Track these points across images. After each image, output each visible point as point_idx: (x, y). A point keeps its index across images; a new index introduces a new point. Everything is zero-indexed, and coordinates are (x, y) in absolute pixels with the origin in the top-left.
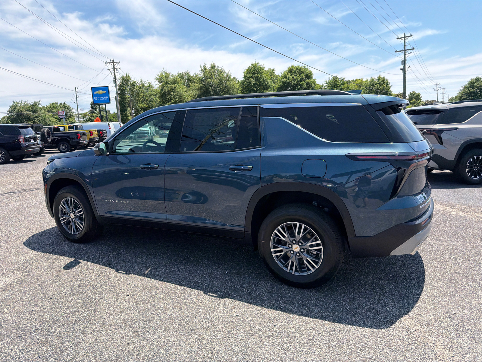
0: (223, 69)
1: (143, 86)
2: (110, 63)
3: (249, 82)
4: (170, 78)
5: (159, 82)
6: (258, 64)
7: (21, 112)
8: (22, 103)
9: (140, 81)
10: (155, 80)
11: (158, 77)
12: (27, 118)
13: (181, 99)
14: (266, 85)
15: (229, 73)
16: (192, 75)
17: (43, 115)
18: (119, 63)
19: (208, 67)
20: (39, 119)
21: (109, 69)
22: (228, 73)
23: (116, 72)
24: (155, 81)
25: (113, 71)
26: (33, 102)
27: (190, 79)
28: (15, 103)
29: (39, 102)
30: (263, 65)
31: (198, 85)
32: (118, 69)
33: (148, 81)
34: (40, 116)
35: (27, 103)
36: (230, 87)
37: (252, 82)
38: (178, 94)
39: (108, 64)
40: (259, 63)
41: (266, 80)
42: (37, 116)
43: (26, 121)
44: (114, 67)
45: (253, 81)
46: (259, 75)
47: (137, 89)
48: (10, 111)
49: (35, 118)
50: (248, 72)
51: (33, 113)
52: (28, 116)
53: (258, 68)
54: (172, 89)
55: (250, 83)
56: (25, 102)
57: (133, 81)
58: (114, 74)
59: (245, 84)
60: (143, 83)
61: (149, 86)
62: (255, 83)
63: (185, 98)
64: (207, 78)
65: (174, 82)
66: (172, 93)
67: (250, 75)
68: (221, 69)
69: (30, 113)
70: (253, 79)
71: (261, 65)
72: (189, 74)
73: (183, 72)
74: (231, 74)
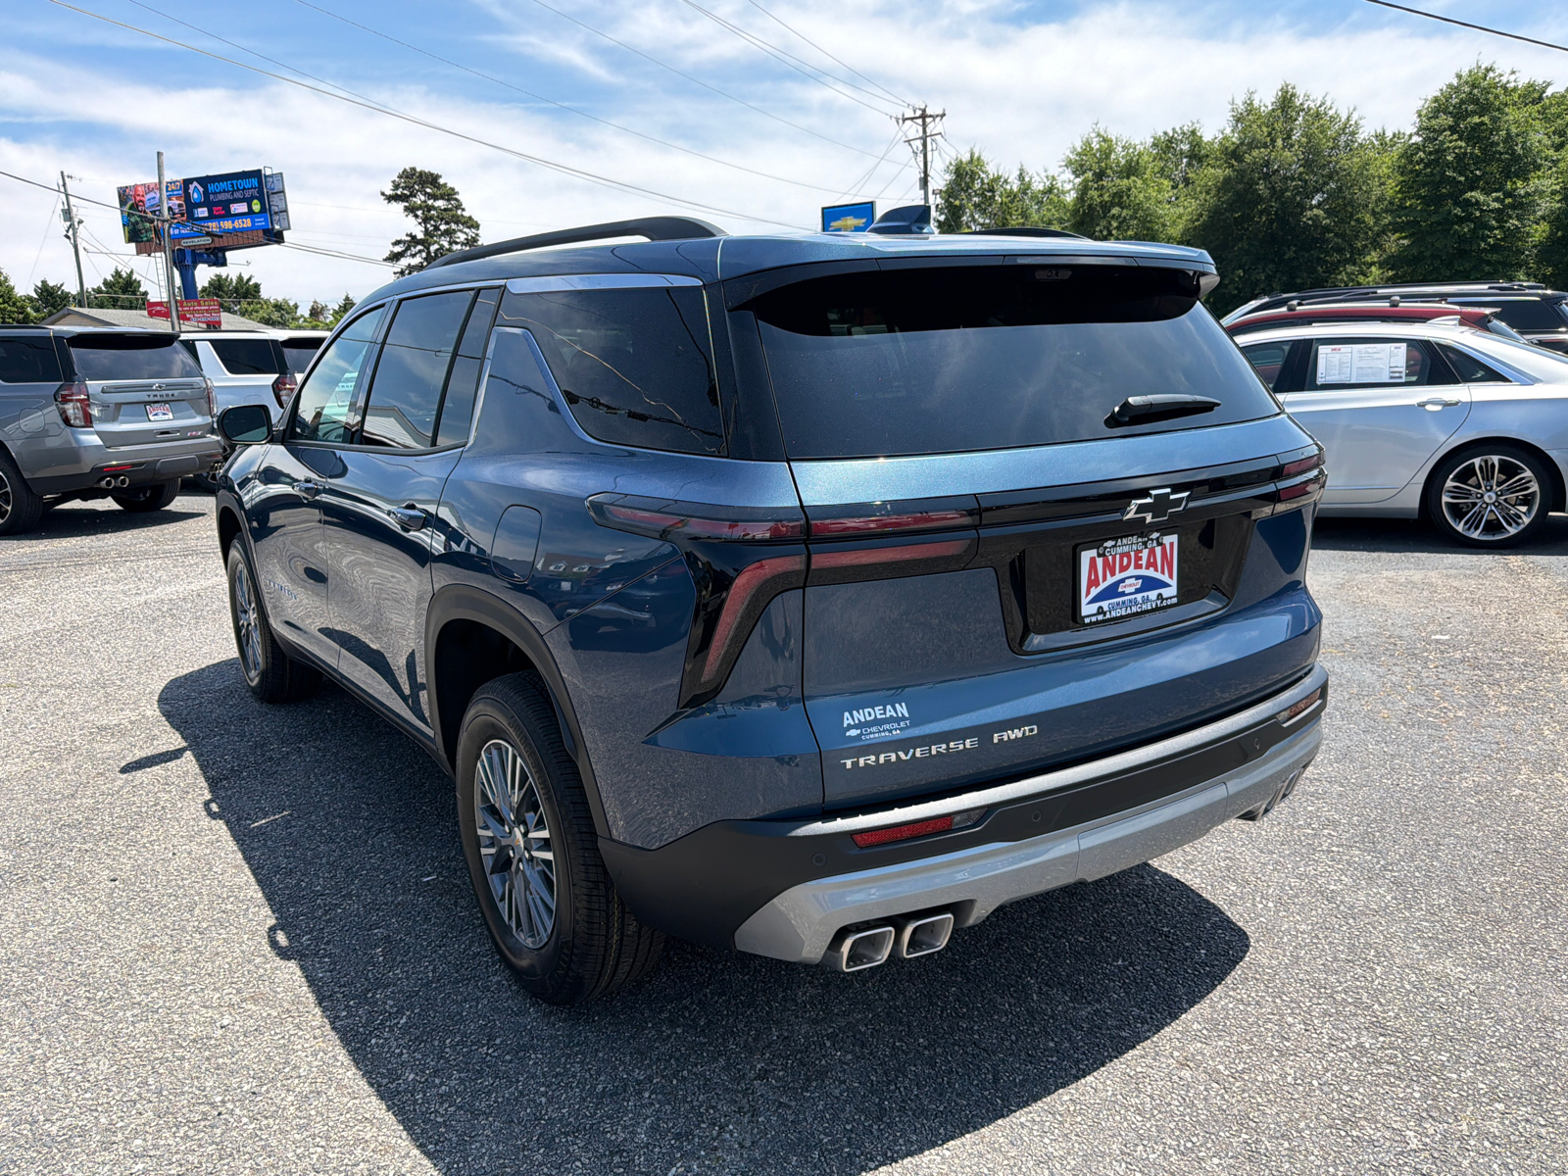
0: (1328, 104)
1: (1025, 188)
2: (912, 119)
3: (1437, 151)
4: (1119, 156)
5: (1074, 172)
6: (1488, 70)
9: (1018, 173)
10: (1060, 166)
11: (1072, 156)
13: (1148, 229)
14: (1516, 158)
15: (1355, 117)
16: (1207, 137)
18: (943, 115)
19: (1266, 100)
21: (909, 141)
22: (1348, 119)
23: (929, 148)
24: (1061, 170)
25: (921, 148)
27: (1197, 154)
30: (1513, 72)
31: (1215, 173)
32: (938, 137)
33: (1046, 171)
36: (1349, 174)
37: (1449, 148)
38: (1136, 212)
39: (908, 122)
40: (1495, 66)
41: (1517, 135)
44: (924, 131)
45: (1454, 144)
46: (1486, 119)
47: (1001, 203)
50: (1439, 107)
53: (1486, 91)
54: (1119, 195)
55: (1440, 152)
57: (991, 177)
58: (922, 156)
59: (1416, 158)
60: (1027, 179)
61: (1050, 190)
62: (1465, 154)
63: (1164, 225)
64: (1253, 145)
65: (1131, 169)
66: (1115, 211)
67: (1446, 120)
68: (1320, 106)
70: (1455, 137)
71: (1501, 75)
72: (1199, 134)
73: (1174, 129)
74: (1361, 122)
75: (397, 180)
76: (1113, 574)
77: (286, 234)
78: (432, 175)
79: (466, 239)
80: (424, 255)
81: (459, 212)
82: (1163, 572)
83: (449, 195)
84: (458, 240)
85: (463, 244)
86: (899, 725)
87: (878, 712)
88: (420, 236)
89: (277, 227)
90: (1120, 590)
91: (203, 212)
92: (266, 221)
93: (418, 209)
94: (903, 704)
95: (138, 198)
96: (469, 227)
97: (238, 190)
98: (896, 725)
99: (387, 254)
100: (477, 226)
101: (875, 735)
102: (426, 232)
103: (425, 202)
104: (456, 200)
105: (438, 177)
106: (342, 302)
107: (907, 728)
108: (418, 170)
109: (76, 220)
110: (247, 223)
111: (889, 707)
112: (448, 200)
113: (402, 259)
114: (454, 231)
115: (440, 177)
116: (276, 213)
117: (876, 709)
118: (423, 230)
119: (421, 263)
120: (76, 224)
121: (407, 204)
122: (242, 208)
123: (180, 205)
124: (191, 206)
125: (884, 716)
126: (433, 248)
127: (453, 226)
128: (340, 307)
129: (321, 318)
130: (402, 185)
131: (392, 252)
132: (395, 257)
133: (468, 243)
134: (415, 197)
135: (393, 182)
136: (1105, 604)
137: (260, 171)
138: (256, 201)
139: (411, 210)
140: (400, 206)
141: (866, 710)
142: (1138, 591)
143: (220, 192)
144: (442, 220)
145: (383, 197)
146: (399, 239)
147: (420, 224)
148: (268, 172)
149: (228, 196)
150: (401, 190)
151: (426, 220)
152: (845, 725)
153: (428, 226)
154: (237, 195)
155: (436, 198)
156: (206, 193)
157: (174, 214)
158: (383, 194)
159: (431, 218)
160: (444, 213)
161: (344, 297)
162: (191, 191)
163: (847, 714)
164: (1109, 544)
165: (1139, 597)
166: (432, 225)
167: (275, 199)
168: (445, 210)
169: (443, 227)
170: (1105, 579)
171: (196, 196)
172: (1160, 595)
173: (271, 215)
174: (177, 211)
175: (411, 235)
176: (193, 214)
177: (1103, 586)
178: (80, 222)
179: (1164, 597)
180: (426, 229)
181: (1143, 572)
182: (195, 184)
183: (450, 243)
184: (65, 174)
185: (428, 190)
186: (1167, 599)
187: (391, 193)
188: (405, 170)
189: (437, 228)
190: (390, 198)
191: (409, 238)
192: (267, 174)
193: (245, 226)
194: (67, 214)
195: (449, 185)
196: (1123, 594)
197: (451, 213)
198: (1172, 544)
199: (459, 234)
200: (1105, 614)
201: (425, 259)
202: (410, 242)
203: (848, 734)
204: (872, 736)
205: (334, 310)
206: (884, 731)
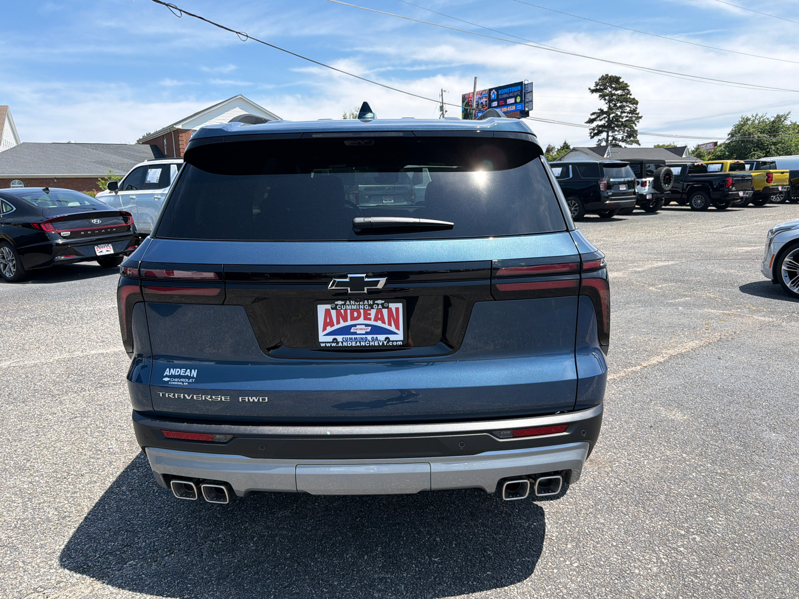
7: (750, 134)
8: (755, 118)
12: (757, 146)
17: (786, 139)
20: (777, 146)
26: (775, 116)
28: (744, 119)
29: (787, 115)
34: (781, 142)
35: (764, 118)
42: (775, 142)
43: (754, 151)
48: (732, 135)
49: (771, 145)
51: (770, 136)
52: (760, 143)
56: (762, 117)
69: (765, 137)
75: (598, 81)
76: (345, 320)
77: (530, 112)
78: (616, 77)
79: (630, 110)
80: (606, 119)
81: (628, 96)
82: (390, 324)
83: (624, 87)
84: (626, 111)
85: (628, 113)
86: (189, 380)
87: (182, 372)
88: (606, 109)
89: (527, 109)
90: (352, 331)
91: (495, 104)
92: (522, 106)
93: (606, 96)
94: (196, 370)
95: (469, 99)
96: (632, 104)
97: (512, 92)
98: (187, 380)
99: (587, 120)
100: (637, 103)
101: (176, 382)
102: (610, 108)
103: (611, 92)
104: (628, 90)
105: (620, 78)
106: (562, 145)
107: (192, 383)
108: (609, 75)
109: (445, 111)
110: (514, 108)
111: (189, 370)
112: (624, 90)
113: (595, 122)
114: (624, 106)
115: (621, 78)
116: (527, 102)
117: (182, 370)
118: (608, 106)
119: (605, 124)
120: (444, 112)
121: (601, 94)
122: (512, 101)
123: (486, 101)
124: (491, 101)
125: (184, 374)
126: (611, 116)
127: (624, 104)
128: (561, 147)
129: (551, 153)
130: (600, 84)
131: (590, 118)
132: (591, 121)
133: (631, 112)
134: (606, 89)
135: (596, 82)
136: (339, 338)
137: (522, 82)
138: (518, 97)
139: (603, 97)
140: (597, 95)
141: (177, 370)
142: (367, 333)
143: (504, 94)
144: (618, 101)
145: (590, 91)
146: (594, 112)
147: (607, 103)
148: (526, 82)
149: (507, 95)
150: (599, 86)
151: (610, 101)
152: (165, 375)
153: (611, 104)
154: (511, 95)
155: (616, 89)
156: (498, 95)
157: (483, 105)
158: (590, 89)
159: (612, 100)
160: (620, 97)
161: (564, 143)
162: (491, 94)
163: (168, 369)
164: (340, 302)
165: (369, 337)
166: (613, 104)
167: (528, 96)
168: (621, 95)
169: (618, 105)
170: (338, 323)
171: (493, 96)
172: (387, 338)
173: (524, 103)
174: (484, 104)
175: (600, 110)
176: (491, 105)
177: (336, 327)
178: (446, 111)
179: (391, 340)
180: (610, 106)
181: (372, 322)
182: (494, 90)
183: (622, 113)
184: (443, 90)
185: (613, 86)
186: (393, 341)
187: (594, 88)
188: (603, 76)
189: (615, 105)
190: (593, 91)
191: (599, 111)
192: (526, 83)
193: (512, 109)
194: (442, 108)
195: (625, 82)
196: (355, 333)
197: (623, 97)
198: (397, 309)
199: (627, 108)
200: (338, 343)
201: (607, 122)
202: (600, 113)
203: (164, 379)
204: (174, 383)
205: (558, 149)
206: (180, 382)
